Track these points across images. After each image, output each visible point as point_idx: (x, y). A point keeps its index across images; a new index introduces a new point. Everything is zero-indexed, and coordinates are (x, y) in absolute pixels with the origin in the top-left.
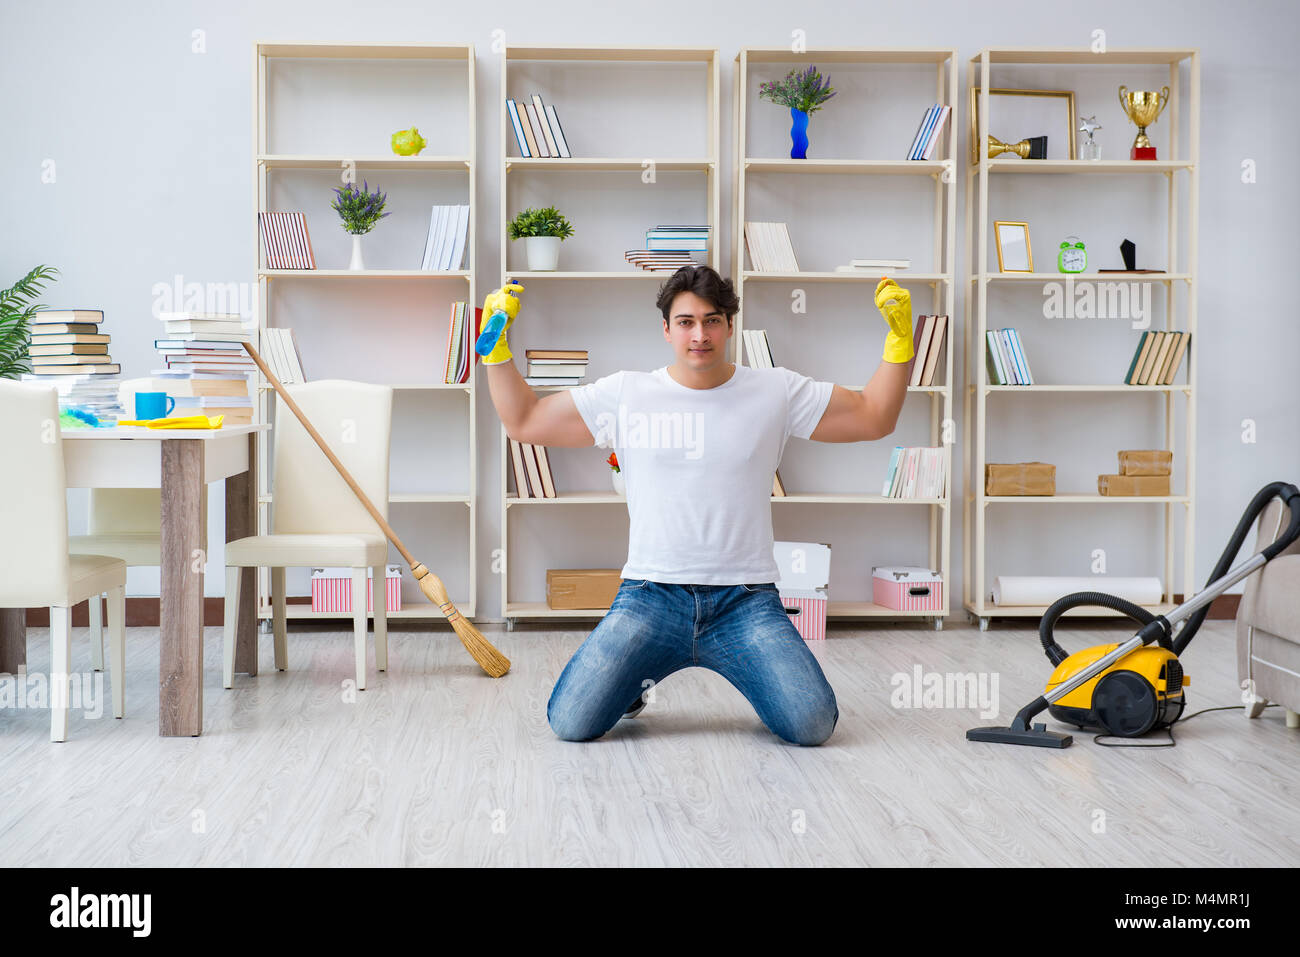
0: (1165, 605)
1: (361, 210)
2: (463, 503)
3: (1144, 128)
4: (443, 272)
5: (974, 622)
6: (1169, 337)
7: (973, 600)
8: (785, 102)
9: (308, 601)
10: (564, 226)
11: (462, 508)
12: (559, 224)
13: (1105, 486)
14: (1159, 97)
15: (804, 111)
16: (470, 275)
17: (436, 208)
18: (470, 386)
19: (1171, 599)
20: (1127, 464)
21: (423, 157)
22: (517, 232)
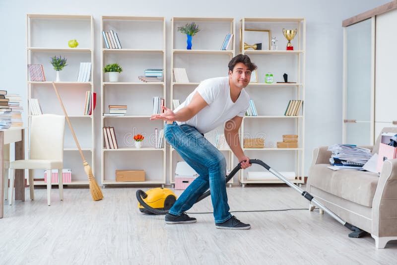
0: (296, 180)
1: (59, 64)
2: (89, 151)
3: (289, 41)
4: (83, 82)
5: (241, 185)
6: (297, 102)
7: (241, 179)
8: (185, 33)
9: (43, 180)
10: (120, 69)
11: (90, 152)
12: (119, 68)
13: (279, 145)
14: (294, 32)
15: (191, 35)
16: (92, 83)
17: (81, 63)
18: (92, 116)
19: (298, 178)
20: (285, 139)
21: (78, 48)
22: (106, 71)
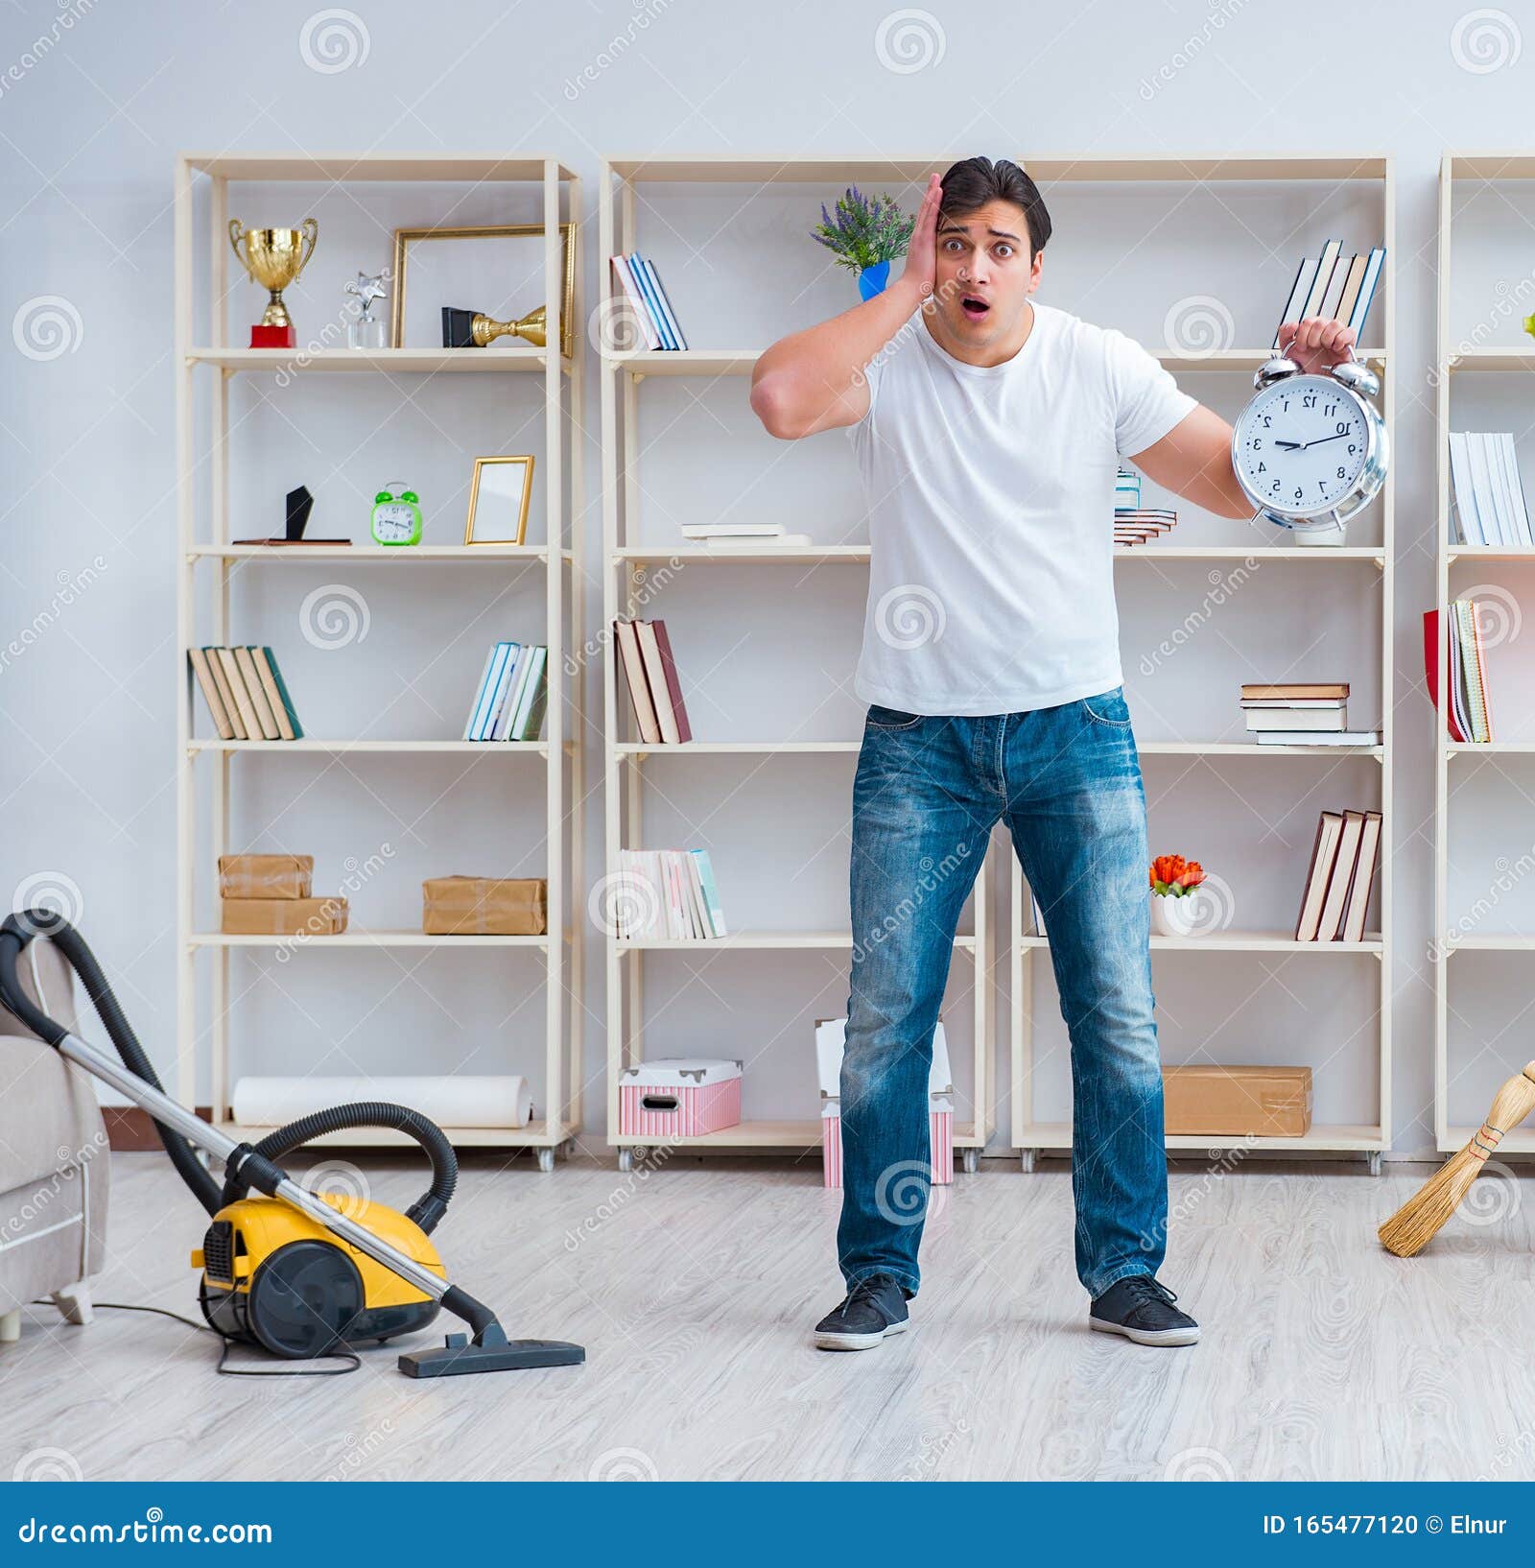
3: (279, 292)
19: (217, 1116)
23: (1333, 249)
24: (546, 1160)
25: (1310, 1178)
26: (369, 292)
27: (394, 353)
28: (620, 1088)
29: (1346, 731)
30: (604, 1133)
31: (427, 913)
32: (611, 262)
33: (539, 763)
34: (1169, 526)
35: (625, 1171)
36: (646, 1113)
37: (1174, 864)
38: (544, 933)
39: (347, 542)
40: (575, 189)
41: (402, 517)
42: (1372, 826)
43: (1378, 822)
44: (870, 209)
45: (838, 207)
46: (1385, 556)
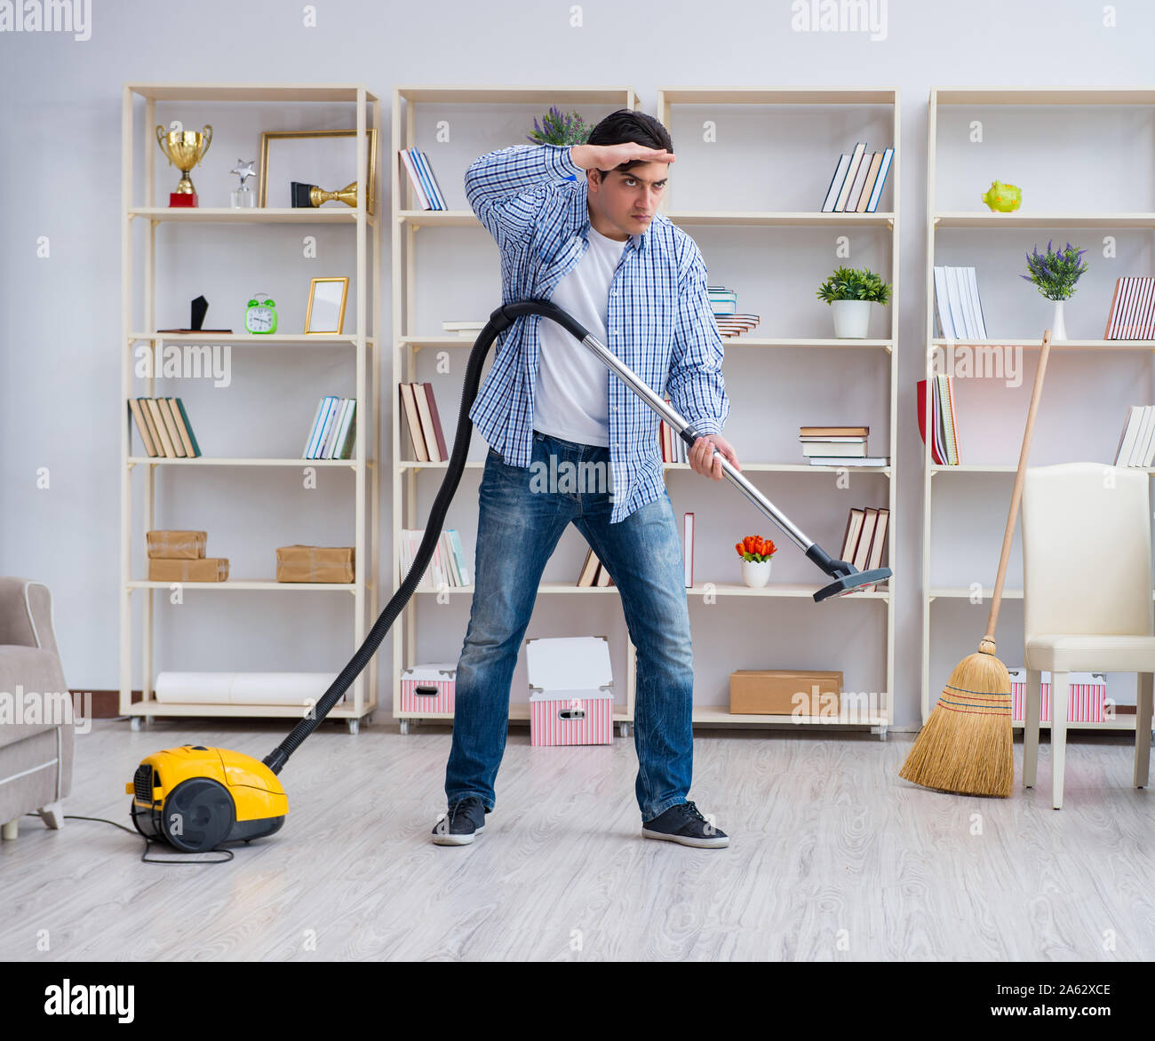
3: (188, 172)
23: (861, 148)
24: (354, 727)
25: (841, 743)
26: (245, 172)
27: (260, 211)
28: (401, 682)
29: (866, 457)
30: (391, 710)
31: (279, 569)
32: (399, 154)
33: (350, 473)
34: (754, 325)
35: (404, 734)
36: (418, 698)
37: (756, 541)
38: (353, 582)
39: (229, 331)
40: (376, 107)
41: (265, 316)
42: (883, 518)
43: (886, 516)
44: (565, 121)
45: (544, 120)
46: (893, 345)
